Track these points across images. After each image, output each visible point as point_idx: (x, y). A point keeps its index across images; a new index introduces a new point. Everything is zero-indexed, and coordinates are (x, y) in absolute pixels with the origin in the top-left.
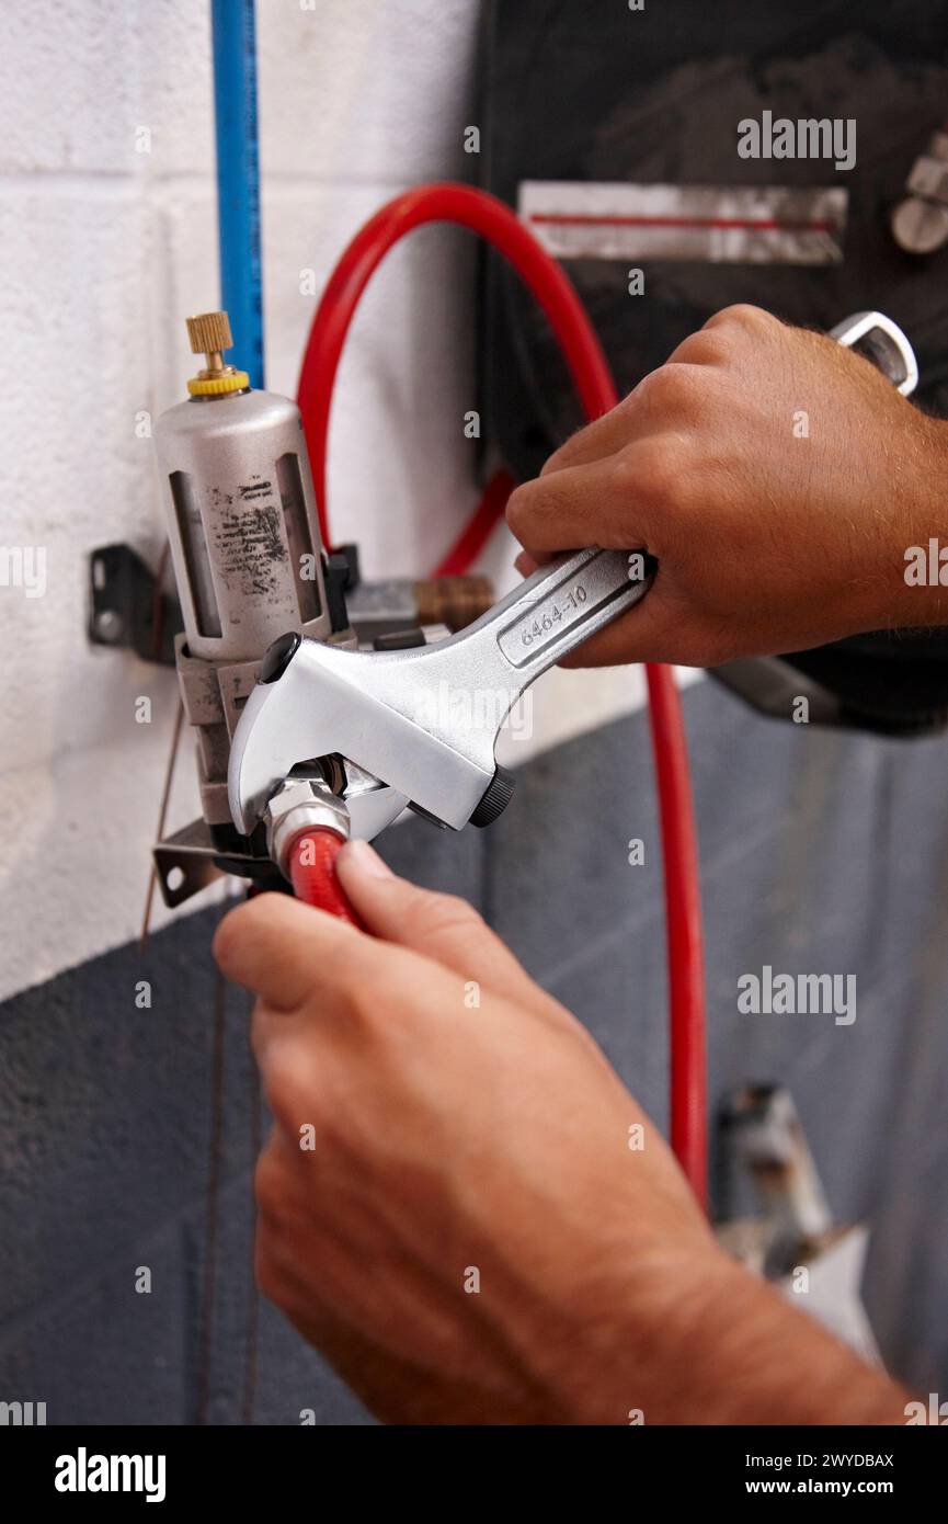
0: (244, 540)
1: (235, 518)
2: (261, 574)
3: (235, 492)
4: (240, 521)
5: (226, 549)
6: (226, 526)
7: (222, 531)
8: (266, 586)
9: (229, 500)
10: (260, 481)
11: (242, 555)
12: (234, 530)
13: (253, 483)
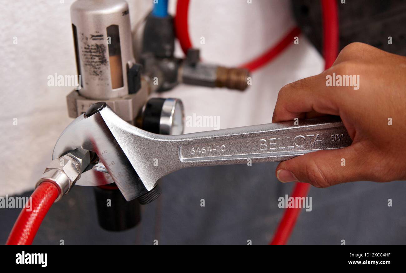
0: (91, 55)
1: (89, 46)
2: (96, 68)
3: (89, 37)
4: (90, 47)
5: (85, 57)
6: (85, 48)
7: (84, 50)
8: (98, 73)
9: (87, 39)
10: (99, 34)
11: (90, 60)
12: (88, 50)
13: (96, 34)
